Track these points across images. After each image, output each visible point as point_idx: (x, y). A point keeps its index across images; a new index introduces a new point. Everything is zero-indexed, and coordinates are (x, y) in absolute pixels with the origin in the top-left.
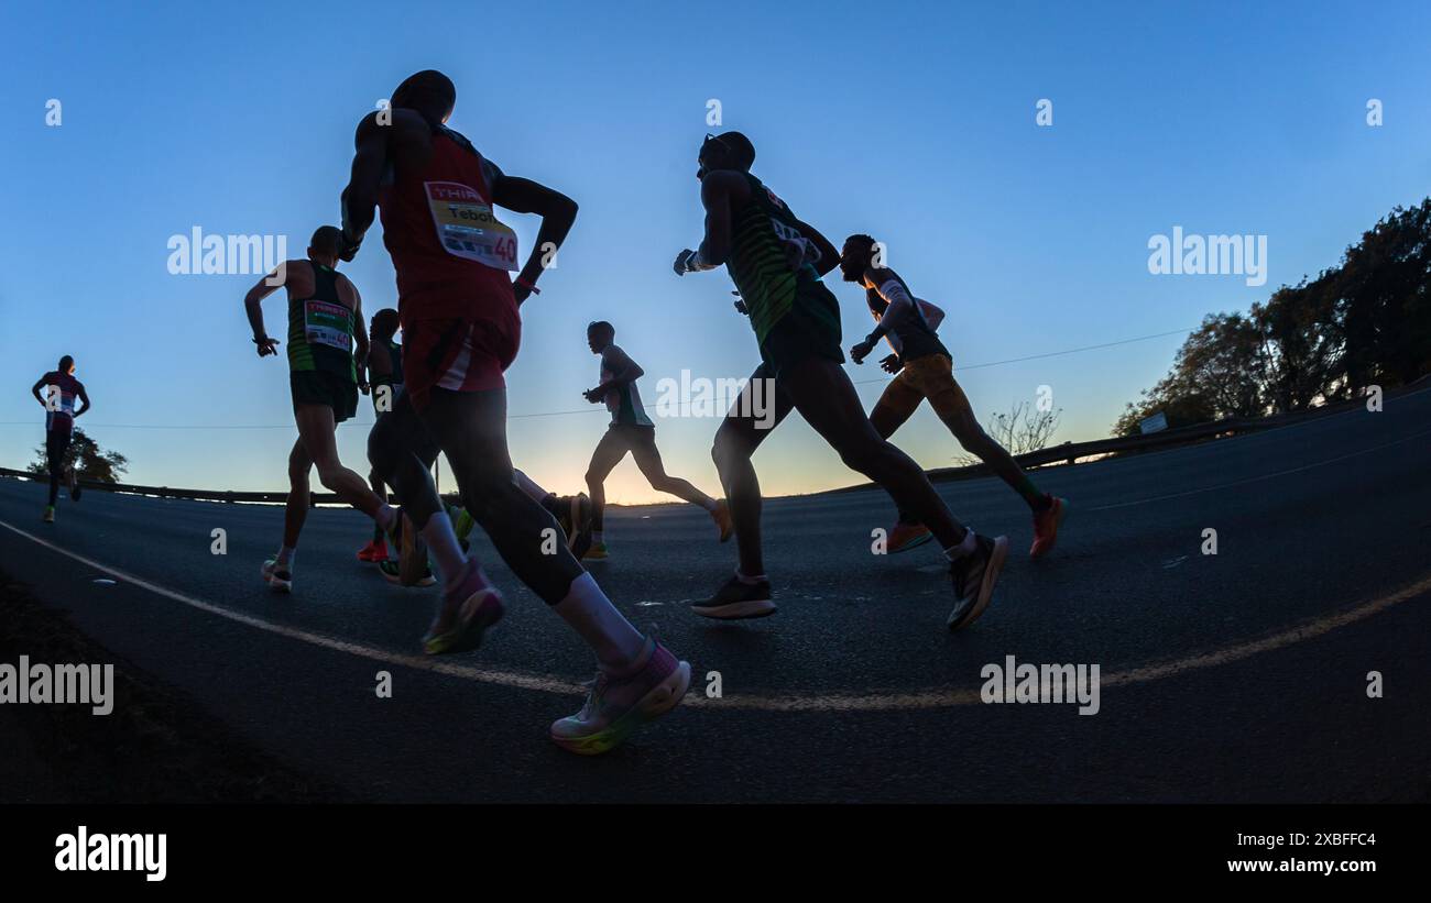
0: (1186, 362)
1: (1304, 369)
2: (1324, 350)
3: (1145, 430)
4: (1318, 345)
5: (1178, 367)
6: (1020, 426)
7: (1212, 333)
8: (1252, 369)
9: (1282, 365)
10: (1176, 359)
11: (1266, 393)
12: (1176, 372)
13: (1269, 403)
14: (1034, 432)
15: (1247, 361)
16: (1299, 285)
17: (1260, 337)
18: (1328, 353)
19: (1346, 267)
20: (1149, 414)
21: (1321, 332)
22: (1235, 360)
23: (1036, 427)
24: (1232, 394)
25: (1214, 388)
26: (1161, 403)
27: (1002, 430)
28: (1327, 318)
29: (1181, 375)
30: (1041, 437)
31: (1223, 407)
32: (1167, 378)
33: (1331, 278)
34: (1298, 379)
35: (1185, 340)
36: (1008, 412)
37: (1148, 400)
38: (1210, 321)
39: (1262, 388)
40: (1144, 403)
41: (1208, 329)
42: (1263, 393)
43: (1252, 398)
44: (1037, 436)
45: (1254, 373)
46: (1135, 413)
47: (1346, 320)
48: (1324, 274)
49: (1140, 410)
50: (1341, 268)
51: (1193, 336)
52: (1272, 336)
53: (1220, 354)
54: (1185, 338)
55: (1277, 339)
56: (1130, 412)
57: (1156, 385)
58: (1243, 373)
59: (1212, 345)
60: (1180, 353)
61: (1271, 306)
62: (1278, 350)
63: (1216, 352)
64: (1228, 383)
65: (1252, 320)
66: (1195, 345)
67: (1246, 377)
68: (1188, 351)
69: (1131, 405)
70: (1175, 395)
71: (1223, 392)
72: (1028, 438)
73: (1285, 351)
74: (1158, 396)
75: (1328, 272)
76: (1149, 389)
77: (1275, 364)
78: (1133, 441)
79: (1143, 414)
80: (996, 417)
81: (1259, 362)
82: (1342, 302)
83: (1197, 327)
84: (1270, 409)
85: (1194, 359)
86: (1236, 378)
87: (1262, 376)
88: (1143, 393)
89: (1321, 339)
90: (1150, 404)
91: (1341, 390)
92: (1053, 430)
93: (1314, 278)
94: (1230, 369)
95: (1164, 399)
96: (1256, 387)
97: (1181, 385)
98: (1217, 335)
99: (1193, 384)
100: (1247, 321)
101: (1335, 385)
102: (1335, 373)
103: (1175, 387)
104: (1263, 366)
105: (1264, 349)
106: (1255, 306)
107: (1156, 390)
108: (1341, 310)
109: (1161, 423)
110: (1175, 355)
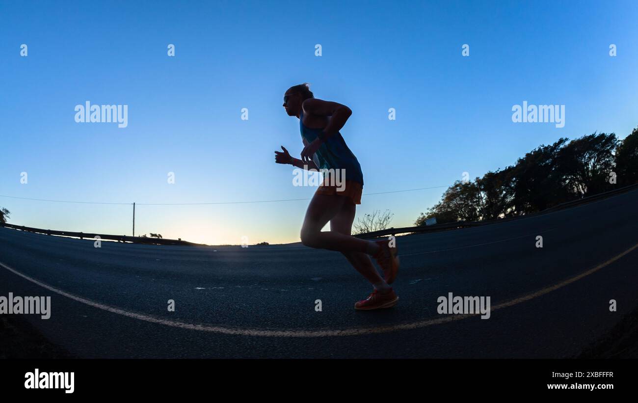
0: (446, 198)
1: (496, 203)
2: (505, 197)
3: (427, 224)
4: (503, 195)
5: (443, 200)
6: (376, 220)
7: (458, 188)
8: (474, 202)
9: (487, 201)
10: (442, 197)
11: (480, 211)
12: (442, 202)
13: (481, 216)
14: (382, 222)
15: (472, 199)
16: (496, 172)
17: (478, 190)
18: (507, 198)
19: (517, 166)
20: (429, 217)
21: (504, 190)
22: (467, 198)
23: (383, 220)
24: (465, 211)
25: (458, 209)
26: (435, 213)
27: (368, 221)
28: (507, 185)
29: (444, 203)
30: (384, 224)
31: (461, 216)
32: (438, 204)
33: (510, 169)
34: (494, 207)
35: (447, 190)
36: (371, 214)
37: (430, 212)
38: (458, 183)
39: (478, 210)
40: (428, 213)
41: (457, 186)
42: (478, 212)
43: (474, 213)
44: (383, 224)
45: (475, 204)
46: (424, 217)
47: (515, 186)
48: (507, 168)
49: (426, 216)
50: (515, 166)
51: (450, 188)
52: (483, 190)
53: (461, 196)
54: (447, 189)
55: (485, 191)
56: (421, 216)
57: (433, 206)
58: (470, 204)
59: (458, 192)
60: (444, 194)
61: (484, 179)
62: (485, 195)
63: (459, 196)
64: (464, 207)
65: (475, 184)
66: (450, 192)
67: (471, 205)
68: (447, 194)
69: (422, 214)
70: (441, 211)
71: (462, 210)
72: (379, 224)
73: (489, 196)
74: (434, 210)
75: (509, 167)
76: (431, 207)
77: (484, 201)
78: (423, 228)
79: (428, 217)
80: (366, 216)
81: (477, 200)
82: (514, 179)
83: (452, 185)
84: (481, 218)
85: (450, 197)
86: (467, 205)
87: (478, 205)
88: (428, 209)
89: (504, 192)
90: (430, 213)
91: (512, 212)
92: (389, 222)
93: (503, 169)
94: (465, 202)
95: (437, 212)
96: (476, 209)
97: (444, 207)
98: (460, 189)
99: (449, 207)
100: (473, 184)
101: (509, 210)
102: (510, 205)
103: (441, 208)
104: (479, 201)
105: (480, 195)
106: (477, 178)
107: (433, 208)
108: (514, 182)
109: (434, 221)
110: (442, 195)
